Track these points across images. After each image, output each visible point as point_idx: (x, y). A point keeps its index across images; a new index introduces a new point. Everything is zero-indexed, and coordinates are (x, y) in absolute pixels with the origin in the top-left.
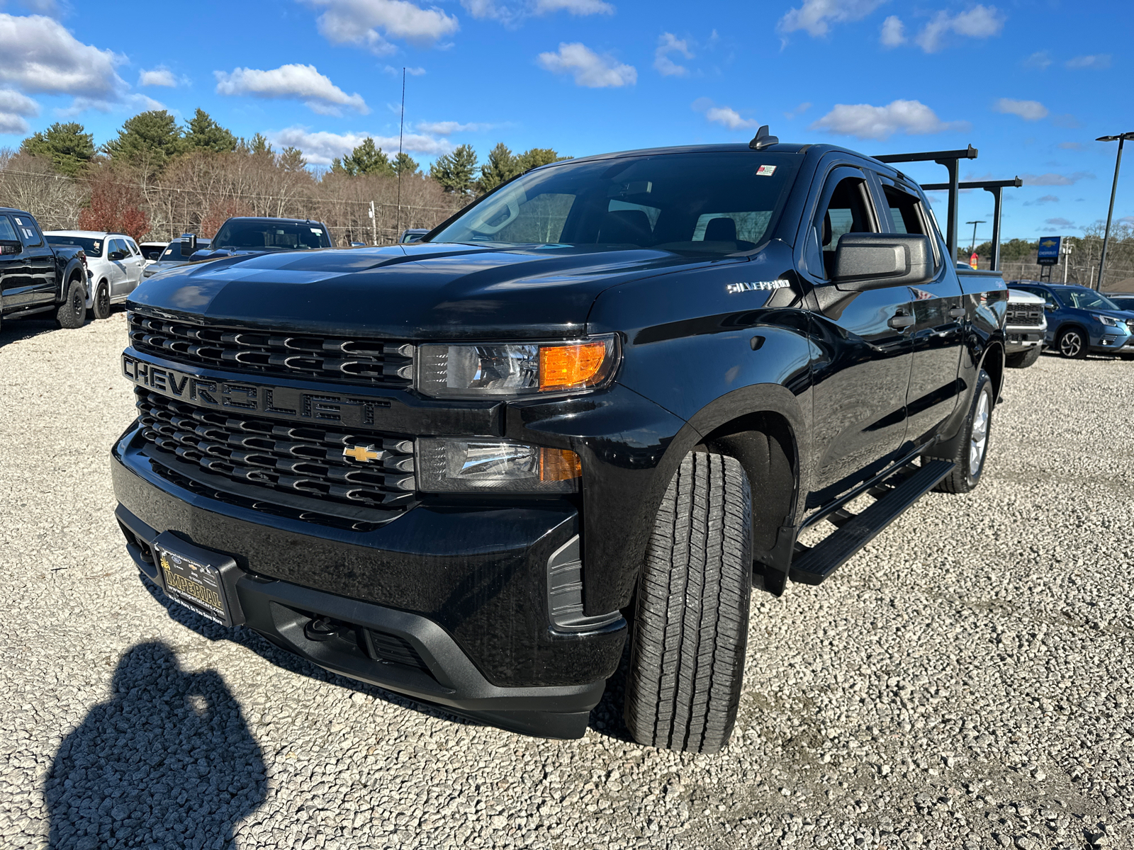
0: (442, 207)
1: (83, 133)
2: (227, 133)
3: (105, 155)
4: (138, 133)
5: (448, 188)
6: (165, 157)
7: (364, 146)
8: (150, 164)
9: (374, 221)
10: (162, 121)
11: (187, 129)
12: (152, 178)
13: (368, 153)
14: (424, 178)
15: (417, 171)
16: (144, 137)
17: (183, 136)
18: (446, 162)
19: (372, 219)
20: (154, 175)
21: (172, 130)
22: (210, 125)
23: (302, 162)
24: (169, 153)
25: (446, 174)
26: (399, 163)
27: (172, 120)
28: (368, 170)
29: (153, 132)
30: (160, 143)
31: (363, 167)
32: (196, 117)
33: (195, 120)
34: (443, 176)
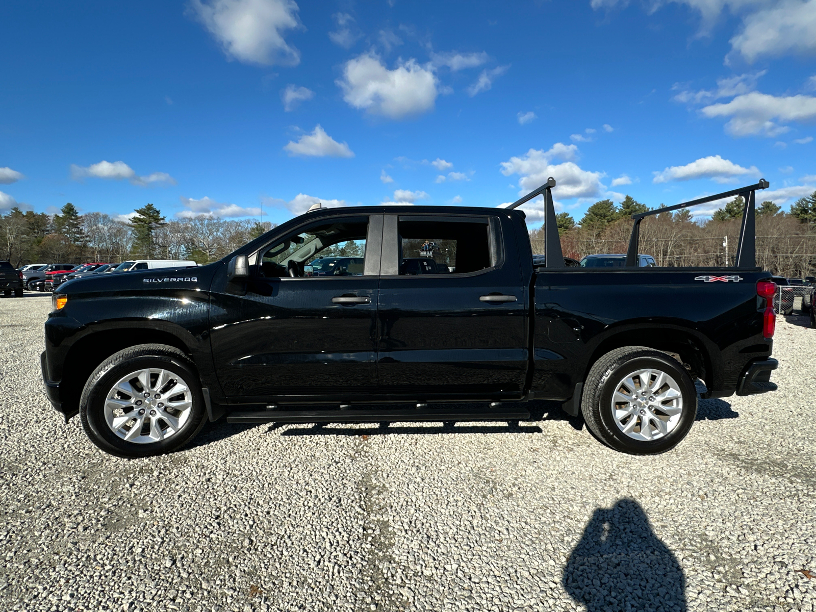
0: (797, 234)
1: (569, 217)
2: (643, 206)
3: (580, 226)
4: (593, 213)
5: (804, 221)
6: (606, 224)
7: (735, 201)
8: (598, 228)
9: (727, 249)
10: (607, 205)
11: (620, 207)
12: (598, 236)
13: (737, 205)
14: (784, 215)
15: (779, 212)
16: (596, 215)
17: (617, 211)
18: (804, 202)
19: (725, 247)
20: (599, 233)
21: (611, 209)
22: (633, 203)
23: (690, 216)
24: (608, 222)
25: (805, 211)
26: (764, 208)
27: (612, 204)
28: (737, 216)
29: (601, 212)
30: (605, 216)
31: (733, 214)
32: (625, 200)
33: (625, 202)
34: (801, 213)
